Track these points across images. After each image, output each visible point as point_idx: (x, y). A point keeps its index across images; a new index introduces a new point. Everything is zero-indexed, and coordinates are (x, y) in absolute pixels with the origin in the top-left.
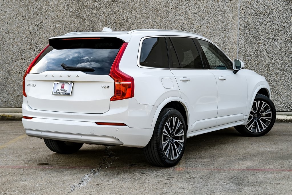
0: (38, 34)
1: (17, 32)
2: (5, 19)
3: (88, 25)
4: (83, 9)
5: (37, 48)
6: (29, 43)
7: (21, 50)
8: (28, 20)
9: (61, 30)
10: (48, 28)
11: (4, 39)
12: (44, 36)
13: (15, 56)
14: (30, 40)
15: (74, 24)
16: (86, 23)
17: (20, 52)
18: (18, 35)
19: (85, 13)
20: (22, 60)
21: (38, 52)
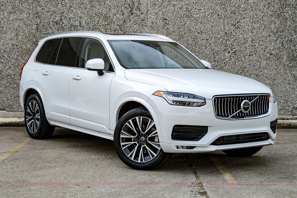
0: (234, 34)
1: (211, 32)
2: (198, 18)
3: (290, 26)
4: (285, 8)
5: (232, 50)
6: (223, 44)
7: (214, 51)
8: (224, 20)
9: (260, 30)
10: (246, 28)
11: (196, 40)
12: (241, 36)
13: (207, 58)
14: (225, 40)
15: (275, 24)
16: (288, 23)
17: (213, 54)
18: (212, 35)
19: (287, 13)
20: (215, 62)
21: (234, 54)
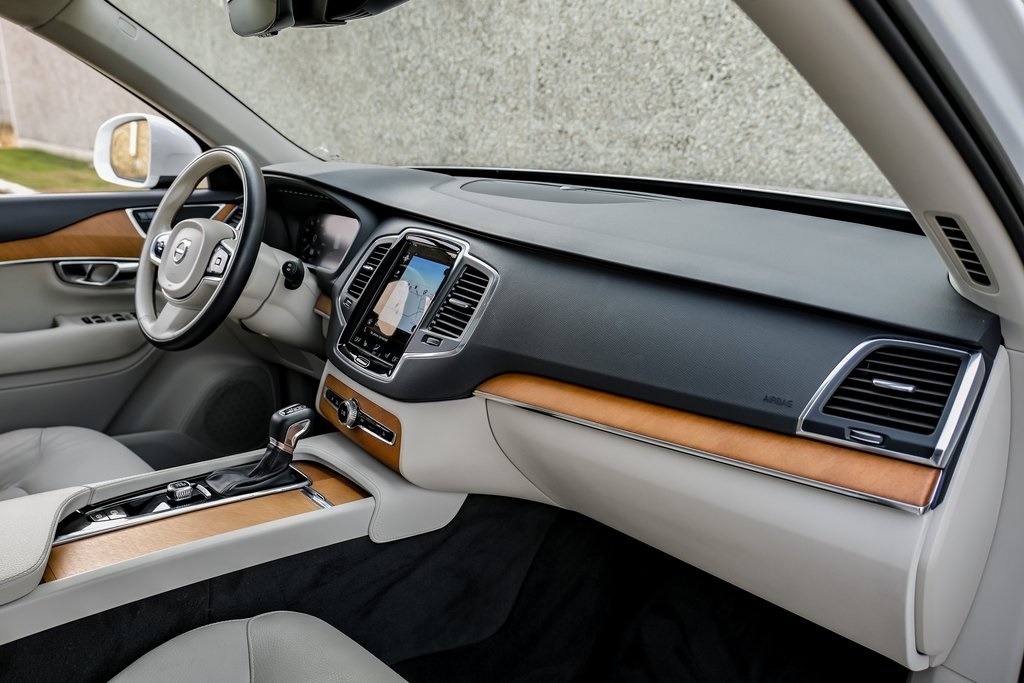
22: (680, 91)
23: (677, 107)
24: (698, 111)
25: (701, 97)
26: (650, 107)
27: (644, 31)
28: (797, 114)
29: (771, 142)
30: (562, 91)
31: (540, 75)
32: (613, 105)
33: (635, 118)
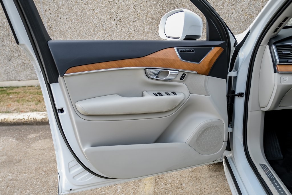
22: (105, 25)
23: (105, 30)
24: (112, 31)
25: (112, 26)
26: (95, 31)
27: (88, 6)
28: (143, 29)
29: (137, 38)
30: (59, 29)
31: (49, 24)
32: (81, 32)
33: (90, 35)
